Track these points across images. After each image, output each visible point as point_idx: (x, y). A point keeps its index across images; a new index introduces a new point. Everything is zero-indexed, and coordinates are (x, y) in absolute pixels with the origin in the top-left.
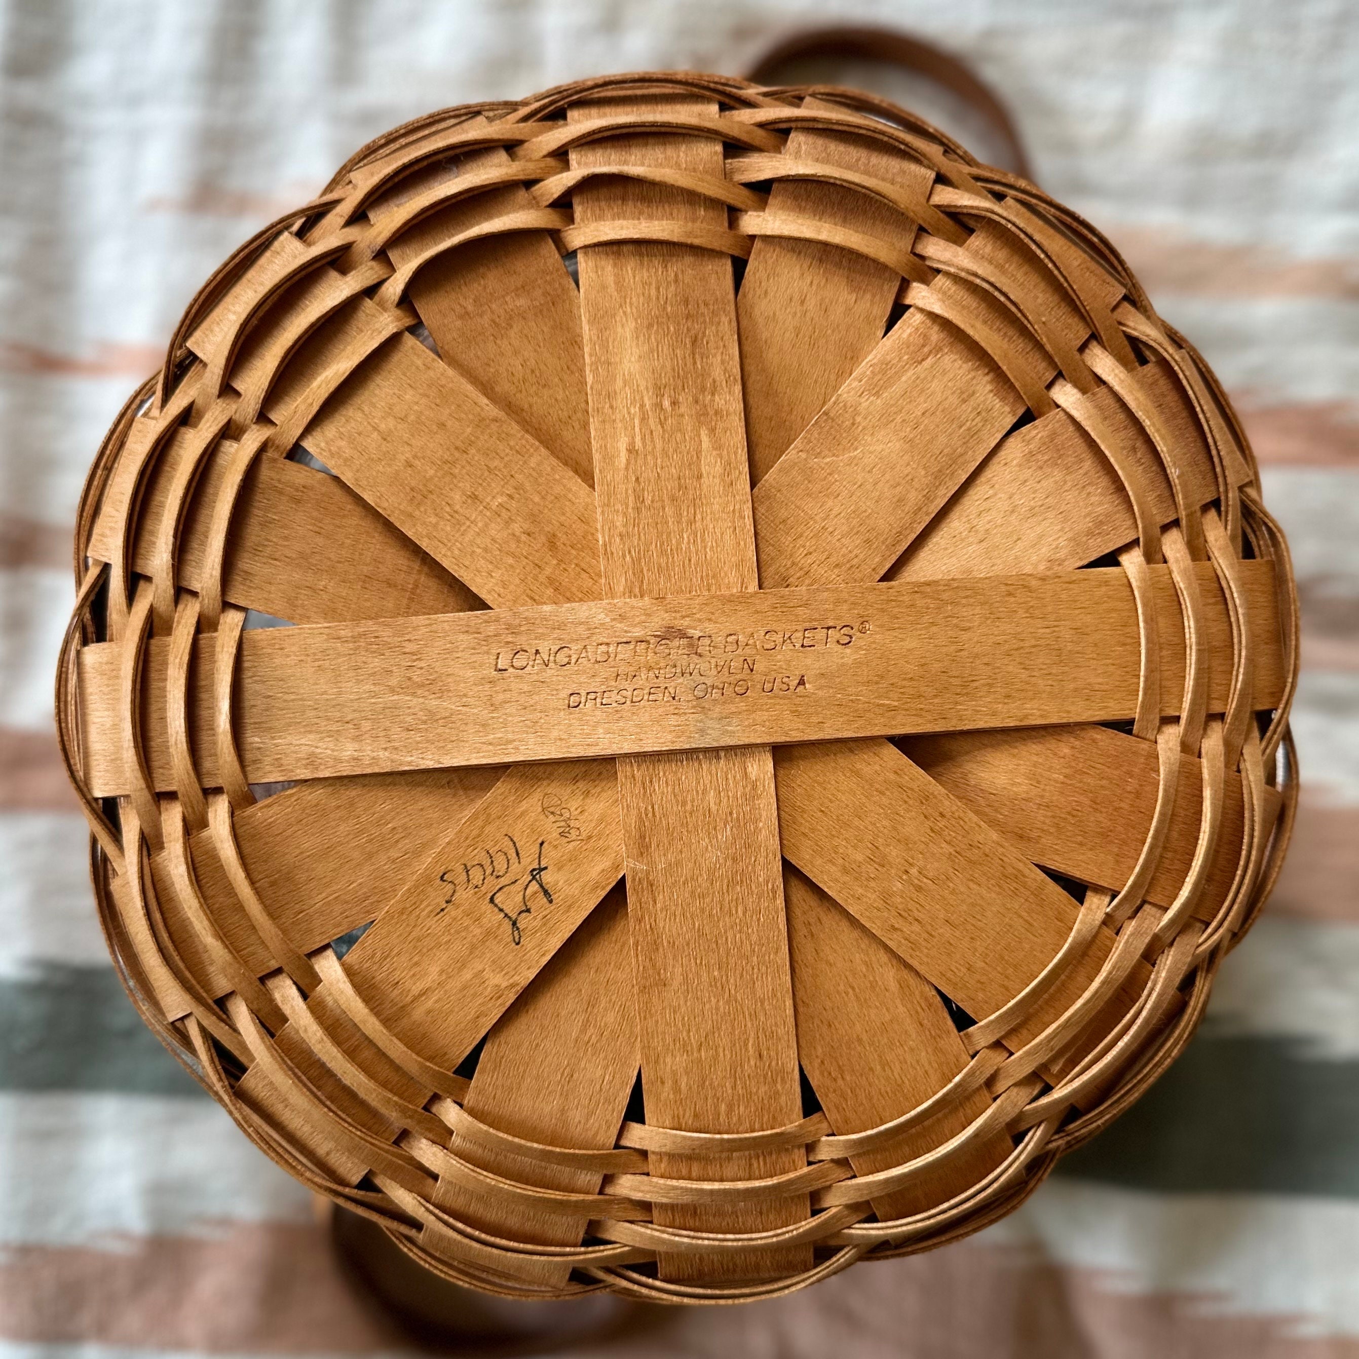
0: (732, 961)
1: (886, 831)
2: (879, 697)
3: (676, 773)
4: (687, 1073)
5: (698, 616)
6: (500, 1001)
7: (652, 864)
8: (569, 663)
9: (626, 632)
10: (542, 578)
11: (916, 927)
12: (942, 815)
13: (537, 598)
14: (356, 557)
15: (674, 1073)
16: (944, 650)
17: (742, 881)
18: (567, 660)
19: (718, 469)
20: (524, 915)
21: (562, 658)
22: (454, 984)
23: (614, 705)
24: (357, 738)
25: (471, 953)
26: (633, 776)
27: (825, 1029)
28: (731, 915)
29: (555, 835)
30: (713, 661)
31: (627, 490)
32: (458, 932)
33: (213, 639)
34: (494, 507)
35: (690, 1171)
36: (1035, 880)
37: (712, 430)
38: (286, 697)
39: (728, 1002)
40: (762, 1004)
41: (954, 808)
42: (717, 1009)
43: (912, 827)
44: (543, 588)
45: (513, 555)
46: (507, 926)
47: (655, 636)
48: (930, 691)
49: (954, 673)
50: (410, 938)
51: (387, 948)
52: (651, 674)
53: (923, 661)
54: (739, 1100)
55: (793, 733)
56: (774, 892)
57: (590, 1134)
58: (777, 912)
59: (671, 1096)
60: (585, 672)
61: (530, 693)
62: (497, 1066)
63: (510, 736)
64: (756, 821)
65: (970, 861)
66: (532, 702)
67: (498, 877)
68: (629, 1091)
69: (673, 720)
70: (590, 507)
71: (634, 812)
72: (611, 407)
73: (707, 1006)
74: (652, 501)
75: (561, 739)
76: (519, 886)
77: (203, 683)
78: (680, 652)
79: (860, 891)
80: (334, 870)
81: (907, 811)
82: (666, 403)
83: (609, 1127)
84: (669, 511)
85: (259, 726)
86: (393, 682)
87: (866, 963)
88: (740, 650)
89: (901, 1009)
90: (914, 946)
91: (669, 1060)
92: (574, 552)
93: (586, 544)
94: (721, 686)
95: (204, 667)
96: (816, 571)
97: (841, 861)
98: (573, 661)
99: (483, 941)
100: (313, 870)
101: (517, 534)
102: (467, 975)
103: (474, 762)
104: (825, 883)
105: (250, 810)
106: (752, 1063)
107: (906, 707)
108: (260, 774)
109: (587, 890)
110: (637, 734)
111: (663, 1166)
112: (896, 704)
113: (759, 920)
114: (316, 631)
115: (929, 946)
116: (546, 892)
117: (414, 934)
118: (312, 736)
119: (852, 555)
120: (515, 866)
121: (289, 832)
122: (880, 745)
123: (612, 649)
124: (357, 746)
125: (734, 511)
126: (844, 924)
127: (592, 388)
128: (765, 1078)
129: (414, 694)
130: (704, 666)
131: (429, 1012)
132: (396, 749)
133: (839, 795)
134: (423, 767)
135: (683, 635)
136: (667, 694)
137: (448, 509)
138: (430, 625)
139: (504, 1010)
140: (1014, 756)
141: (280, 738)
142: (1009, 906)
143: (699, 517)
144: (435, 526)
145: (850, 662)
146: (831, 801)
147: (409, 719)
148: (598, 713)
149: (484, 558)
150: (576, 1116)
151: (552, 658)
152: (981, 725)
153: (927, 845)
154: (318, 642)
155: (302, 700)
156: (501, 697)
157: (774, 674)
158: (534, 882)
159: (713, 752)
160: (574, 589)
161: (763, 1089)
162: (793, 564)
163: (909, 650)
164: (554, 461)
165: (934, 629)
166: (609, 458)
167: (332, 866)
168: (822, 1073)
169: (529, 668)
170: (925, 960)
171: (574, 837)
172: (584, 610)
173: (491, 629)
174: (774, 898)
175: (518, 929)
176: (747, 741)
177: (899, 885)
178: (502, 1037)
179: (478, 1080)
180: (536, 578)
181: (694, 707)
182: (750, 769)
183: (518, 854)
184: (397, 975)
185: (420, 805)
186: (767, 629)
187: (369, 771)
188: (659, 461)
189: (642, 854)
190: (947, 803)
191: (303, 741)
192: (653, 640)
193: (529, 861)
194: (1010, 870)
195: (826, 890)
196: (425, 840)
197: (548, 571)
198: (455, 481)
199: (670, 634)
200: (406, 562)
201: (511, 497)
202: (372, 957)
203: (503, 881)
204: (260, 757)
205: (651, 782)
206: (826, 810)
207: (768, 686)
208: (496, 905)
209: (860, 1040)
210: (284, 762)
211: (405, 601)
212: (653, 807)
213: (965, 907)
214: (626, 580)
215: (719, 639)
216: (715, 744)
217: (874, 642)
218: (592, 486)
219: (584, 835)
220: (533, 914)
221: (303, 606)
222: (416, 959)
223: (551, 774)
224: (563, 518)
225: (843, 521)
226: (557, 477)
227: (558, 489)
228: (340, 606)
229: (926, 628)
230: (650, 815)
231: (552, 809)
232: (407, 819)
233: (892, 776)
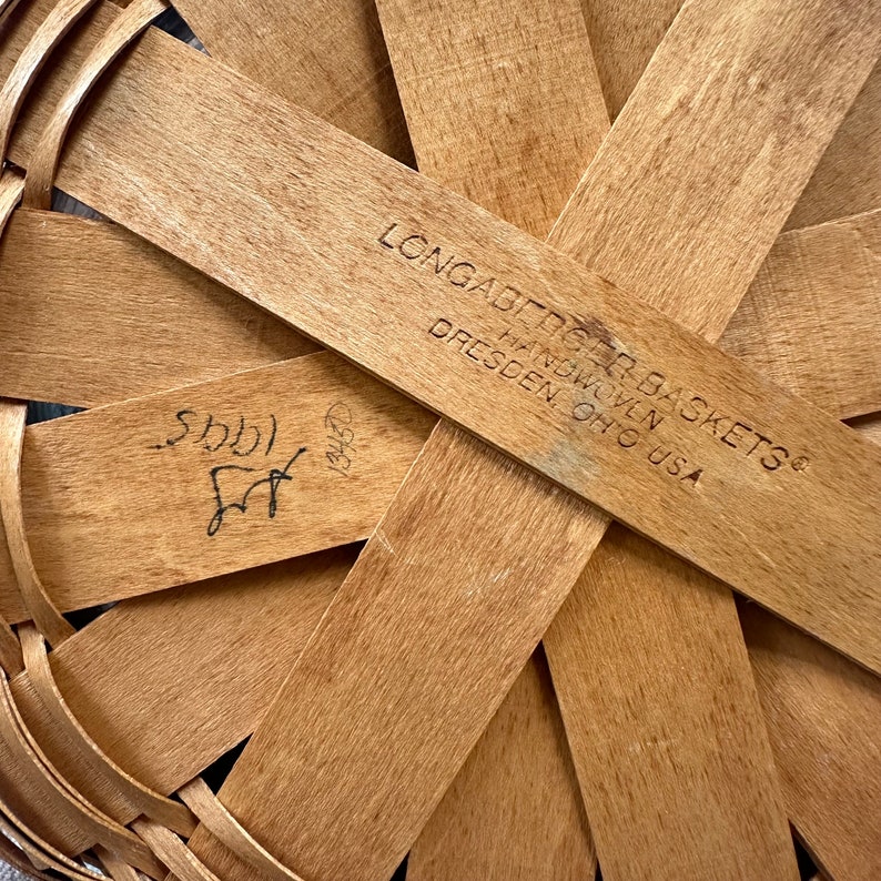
0: (414, 708)
1: (664, 685)
2: (762, 547)
3: (493, 477)
4: (291, 779)
5: (636, 330)
6: (154, 579)
7: (403, 552)
8: (463, 286)
9: (548, 294)
10: (493, 176)
11: (624, 802)
12: (733, 708)
13: (473, 193)
14: (315, 26)
15: (279, 770)
16: (864, 544)
17: (483, 635)
18: (462, 280)
19: (760, 188)
20: (236, 510)
21: (459, 275)
22: (120, 531)
23: (480, 362)
24: (190, 214)
25: (157, 511)
26: (446, 449)
27: (458, 832)
28: (447, 661)
29: (322, 451)
30: (619, 389)
31: (649, 143)
32: (159, 480)
33: (116, 13)
34: (495, 67)
35: (228, 870)
36: (778, 837)
37: (782, 143)
38: (149, 122)
39: (382, 744)
40: (416, 769)
41: (750, 711)
42: (366, 742)
43: (695, 700)
44: (486, 187)
45: (480, 132)
46: (212, 509)
47: (576, 320)
48: (816, 576)
49: (856, 576)
50: (109, 452)
51: (79, 446)
52: (542, 358)
53: (834, 541)
54: (324, 841)
55: (648, 524)
56: (508, 669)
57: (156, 766)
58: (496, 692)
59: (261, 789)
60: (473, 306)
61: (399, 290)
62: (110, 636)
63: (347, 320)
64: (541, 585)
65: (728, 775)
66: (394, 299)
67: (235, 453)
68: (222, 751)
69: (532, 422)
70: (595, 135)
71: (420, 488)
72: (694, 44)
73: (358, 732)
74: (668, 174)
75: (398, 359)
76: (250, 478)
77: (77, 52)
78: (591, 355)
79: (595, 727)
80: (79, 331)
81: (701, 680)
82: (754, 81)
83: (178, 773)
84: (679, 197)
85: (103, 134)
86: (266, 181)
87: (545, 798)
88: (655, 397)
89: (548, 866)
90: (609, 818)
91: (282, 755)
92: (545, 171)
93: (564, 174)
94: (608, 421)
95: (88, 36)
96: (782, 365)
97: (596, 683)
98: (469, 286)
99: (179, 508)
100: (60, 316)
101: (500, 112)
102: (140, 529)
103: (291, 319)
104: (565, 694)
105: (39, 214)
106: (364, 817)
107: (781, 575)
108: (72, 183)
109: (317, 529)
110: (483, 409)
111: (206, 845)
112: (774, 565)
113: (472, 686)
114: (224, 74)
115: (623, 828)
116: (273, 504)
117: (113, 451)
118: (147, 180)
119: (831, 376)
120: (259, 453)
121: (62, 263)
122: (722, 593)
123: (519, 301)
124: (185, 221)
125: (746, 244)
126: (550, 744)
127: (687, 10)
128: (366, 840)
129: (278, 207)
130: (604, 388)
131: (78, 539)
132: (223, 252)
133: (643, 616)
134: (236, 289)
135: (606, 339)
136: (544, 390)
137: (446, 36)
138: (345, 145)
139: (153, 590)
140: (843, 694)
141: (116, 160)
142: (733, 843)
143: (705, 224)
144: (421, 46)
145: (759, 490)
146: (631, 617)
147: (254, 229)
148: (455, 357)
149: (447, 113)
150: (154, 739)
151: (448, 268)
152: (841, 646)
153: (696, 726)
154: (218, 88)
155: (162, 135)
156: (366, 272)
157: (672, 448)
158: (269, 484)
159: (547, 484)
160: (518, 210)
161: (356, 848)
162: (763, 342)
163: (828, 519)
164: (591, 63)
165: (870, 516)
166: (653, 97)
167: (80, 326)
168: (425, 873)
169: (416, 261)
170: (610, 838)
171: (339, 467)
172: (519, 240)
173: (404, 194)
174: (504, 676)
175: (220, 519)
176: (594, 498)
177: (638, 748)
178: (134, 613)
179: (82, 638)
180: (486, 171)
181: (564, 424)
182: (573, 527)
183: (271, 444)
184: (71, 480)
185: (207, 325)
186: (700, 395)
187: (180, 255)
188: (705, 136)
189: (398, 535)
190: (747, 700)
191: (136, 179)
192: (570, 323)
193: (277, 459)
194: (761, 810)
195: (561, 702)
196: (188, 363)
197: (505, 173)
198: (474, 13)
199: (590, 328)
200: (361, 66)
201: (520, 68)
202: (59, 445)
203: (238, 461)
204: (82, 166)
205: (460, 468)
206: (619, 623)
207: (657, 456)
208: (214, 480)
209: (485, 866)
210: (103, 189)
211: (333, 106)
212: (444, 495)
213: (687, 815)
214: (583, 239)
215: (641, 371)
216: (559, 479)
217: (799, 487)
218: (613, 118)
219: (349, 473)
220: (246, 515)
221: (228, 40)
222: (101, 477)
223: (360, 386)
224: (557, 128)
225: (848, 333)
226: (583, 80)
227: (574, 95)
228: (265, 65)
229: (862, 508)
230: (436, 501)
231: (336, 422)
232: (185, 331)
233: (710, 634)
